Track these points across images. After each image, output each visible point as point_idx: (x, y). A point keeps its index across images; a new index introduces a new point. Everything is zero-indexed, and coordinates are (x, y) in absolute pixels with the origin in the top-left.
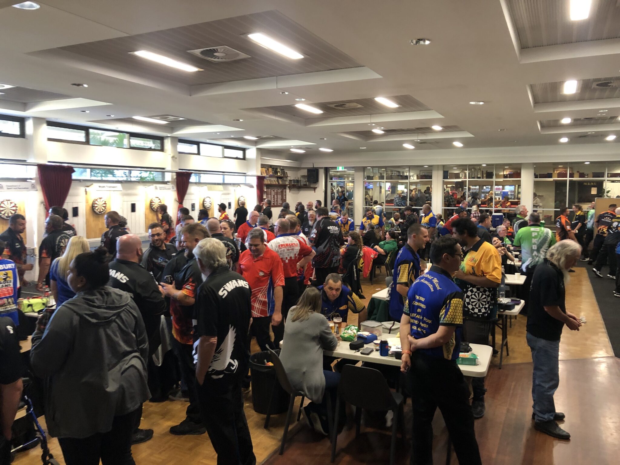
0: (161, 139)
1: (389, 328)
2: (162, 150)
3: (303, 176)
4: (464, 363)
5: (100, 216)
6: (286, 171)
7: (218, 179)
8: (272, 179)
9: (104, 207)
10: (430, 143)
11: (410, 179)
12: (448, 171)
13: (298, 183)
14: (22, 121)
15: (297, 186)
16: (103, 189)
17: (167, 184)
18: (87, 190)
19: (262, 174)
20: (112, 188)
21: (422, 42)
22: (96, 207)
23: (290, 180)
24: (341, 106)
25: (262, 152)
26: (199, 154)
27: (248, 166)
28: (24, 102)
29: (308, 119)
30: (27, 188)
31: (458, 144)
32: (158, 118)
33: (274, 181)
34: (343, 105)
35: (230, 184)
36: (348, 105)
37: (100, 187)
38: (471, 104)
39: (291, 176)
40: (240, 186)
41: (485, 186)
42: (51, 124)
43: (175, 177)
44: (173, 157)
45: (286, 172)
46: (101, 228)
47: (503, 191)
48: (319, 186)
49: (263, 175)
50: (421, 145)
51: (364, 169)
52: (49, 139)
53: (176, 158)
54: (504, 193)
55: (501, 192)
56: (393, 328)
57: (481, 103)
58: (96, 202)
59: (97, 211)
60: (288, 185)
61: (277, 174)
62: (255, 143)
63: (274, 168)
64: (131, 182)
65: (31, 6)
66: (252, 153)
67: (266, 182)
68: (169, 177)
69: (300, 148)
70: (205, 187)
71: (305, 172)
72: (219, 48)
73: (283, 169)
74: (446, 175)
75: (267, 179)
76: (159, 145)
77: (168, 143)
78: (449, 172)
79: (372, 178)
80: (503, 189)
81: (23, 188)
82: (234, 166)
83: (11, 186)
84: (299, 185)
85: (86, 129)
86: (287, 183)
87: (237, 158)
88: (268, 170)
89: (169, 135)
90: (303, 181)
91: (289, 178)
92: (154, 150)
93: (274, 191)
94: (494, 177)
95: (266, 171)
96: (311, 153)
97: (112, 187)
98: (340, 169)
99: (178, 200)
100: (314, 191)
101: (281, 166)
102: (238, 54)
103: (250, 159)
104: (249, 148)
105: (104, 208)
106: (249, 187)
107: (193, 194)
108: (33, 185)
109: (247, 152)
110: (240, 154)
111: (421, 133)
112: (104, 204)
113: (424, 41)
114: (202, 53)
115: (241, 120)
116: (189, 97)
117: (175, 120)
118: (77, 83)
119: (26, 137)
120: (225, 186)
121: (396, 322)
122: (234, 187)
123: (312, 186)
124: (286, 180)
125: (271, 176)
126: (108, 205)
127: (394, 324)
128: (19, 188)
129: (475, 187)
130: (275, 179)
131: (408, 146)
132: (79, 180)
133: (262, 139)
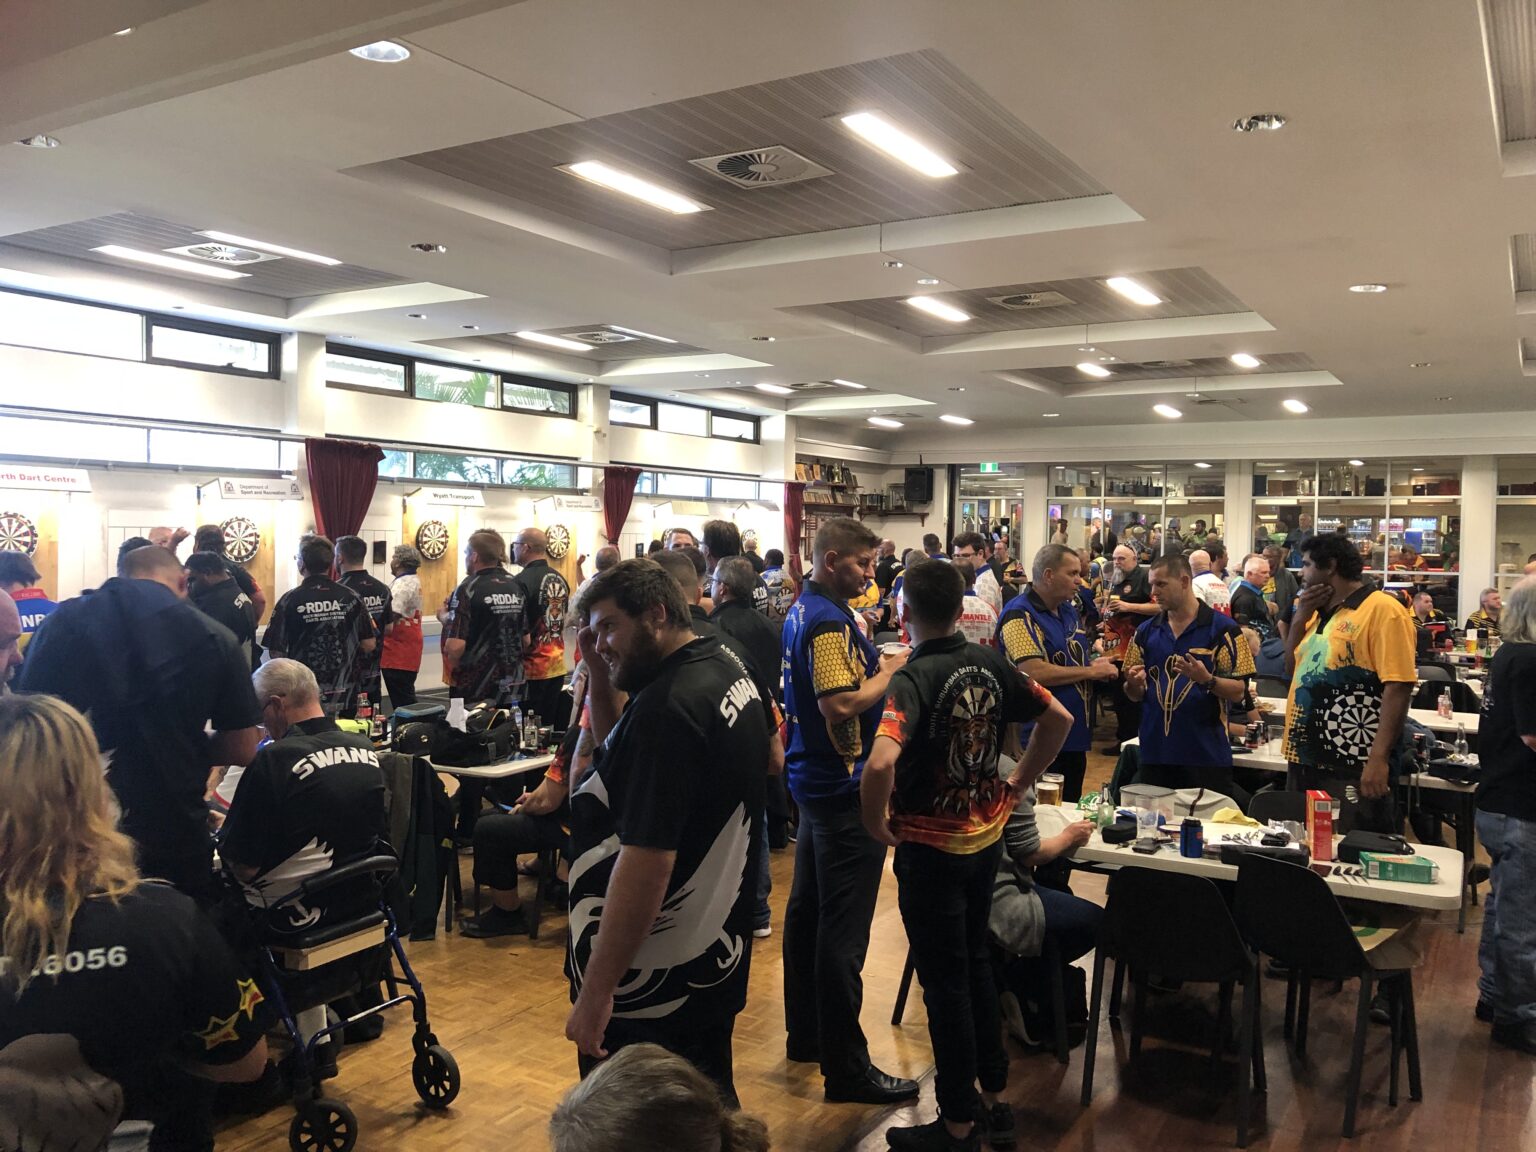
0: (572, 389)
1: (1191, 803)
2: (573, 414)
3: (895, 487)
4: (1400, 878)
5: (435, 563)
6: (853, 474)
7: (697, 486)
8: (821, 492)
9: (442, 543)
10: (1224, 402)
11: (1166, 495)
12: (1266, 476)
13: (881, 502)
14: (274, 340)
15: (879, 508)
16: (443, 500)
17: (582, 495)
18: (407, 504)
19: (797, 478)
20: (461, 499)
21: (1262, 125)
22: (426, 543)
23: (862, 496)
24: (1019, 300)
25: (802, 426)
26: (654, 425)
27: (764, 459)
28: (288, 296)
29: (929, 335)
30: (283, 493)
31: (1295, 406)
32: (575, 336)
33: (824, 496)
34: (1026, 298)
35: (724, 500)
36: (1034, 299)
37: (435, 495)
38: (1353, 292)
39: (865, 484)
40: (746, 505)
41: (1358, 518)
42: (335, 348)
43: (602, 478)
44: (597, 432)
45: (854, 477)
46: (435, 594)
47: (1408, 530)
48: (933, 510)
49: (800, 481)
50: (1201, 409)
51: (1048, 469)
52: (330, 384)
53: (605, 435)
54: (1409, 535)
55: (1400, 535)
56: (1199, 803)
57: (1381, 289)
58: (426, 532)
59: (426, 553)
60: (857, 506)
61: (833, 479)
62: (785, 402)
63: (824, 466)
64: (503, 487)
65: (392, 54)
66: (775, 427)
67: (808, 497)
68: (586, 478)
69: (892, 414)
70: (668, 506)
71: (899, 477)
72: (764, 152)
73: (846, 467)
74: (1260, 486)
75: (809, 490)
76: (567, 404)
77: (586, 400)
78: (1268, 479)
79: (1068, 492)
80: (1406, 525)
81: (274, 493)
82: (733, 457)
83: (250, 487)
84: (884, 508)
85: (408, 361)
86: (856, 502)
87: (740, 439)
88: (812, 468)
89: (591, 381)
90: (896, 499)
91: (860, 491)
92: (555, 414)
93: (823, 520)
94: (1388, 492)
95: (806, 472)
96: (919, 428)
97: (463, 497)
98: (989, 468)
99: (606, 534)
100: (920, 524)
101: (842, 460)
102: (805, 166)
103: (769, 442)
104: (768, 416)
105: (442, 547)
106: (768, 508)
107: (640, 521)
108: (294, 487)
109: (764, 424)
110: (746, 429)
111: (1206, 376)
112: (443, 536)
113: (1269, 121)
114: (721, 166)
115: (772, 339)
116: (670, 277)
117: (611, 341)
118: (424, 243)
119: (282, 377)
120: (711, 504)
121: (1206, 790)
122: (732, 507)
123: (917, 510)
124: (852, 496)
125: (817, 485)
126: (451, 541)
127: (1201, 795)
128: (265, 492)
129: (1330, 522)
130: (828, 492)
131: (1166, 411)
132: (391, 480)
133: (803, 393)
